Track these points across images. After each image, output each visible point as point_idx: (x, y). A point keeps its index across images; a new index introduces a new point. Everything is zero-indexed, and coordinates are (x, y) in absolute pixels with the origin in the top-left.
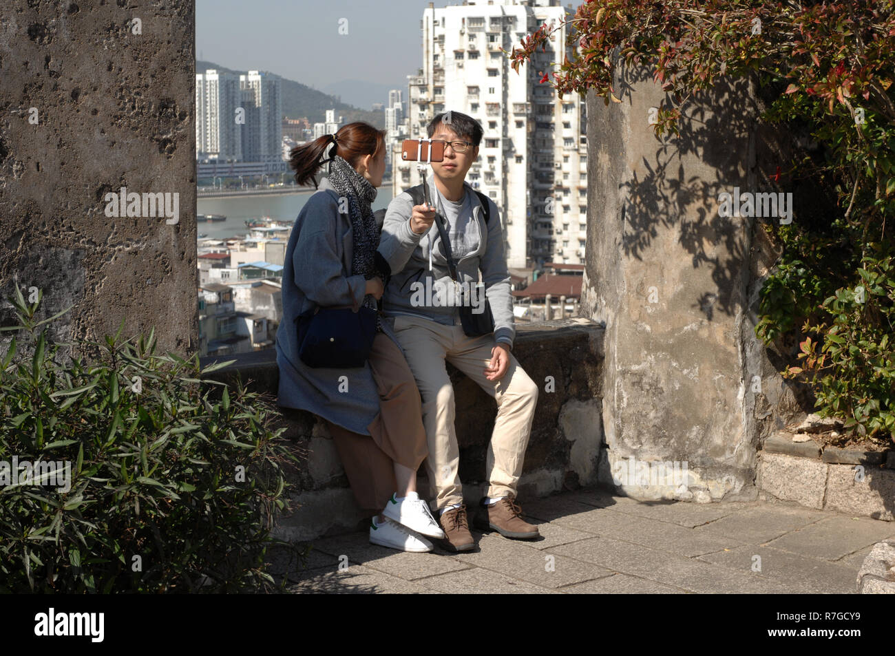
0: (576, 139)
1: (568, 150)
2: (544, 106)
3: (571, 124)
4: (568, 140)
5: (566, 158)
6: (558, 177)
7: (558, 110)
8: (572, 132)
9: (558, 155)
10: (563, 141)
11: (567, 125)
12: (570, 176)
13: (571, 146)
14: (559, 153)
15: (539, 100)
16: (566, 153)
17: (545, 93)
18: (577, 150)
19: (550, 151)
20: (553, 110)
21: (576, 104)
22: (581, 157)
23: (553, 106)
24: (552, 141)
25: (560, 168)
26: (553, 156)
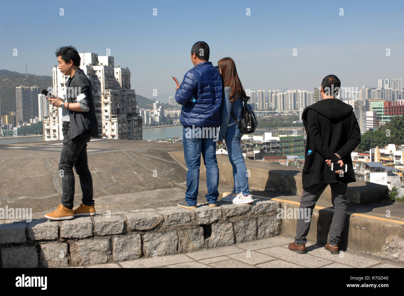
0: (110, 117)
1: (107, 121)
2: (98, 104)
3: (108, 111)
4: (107, 117)
5: (106, 124)
6: (104, 131)
7: (103, 105)
8: (108, 114)
9: (104, 123)
10: (105, 117)
11: (106, 111)
12: (108, 131)
13: (108, 119)
14: (104, 121)
15: (96, 101)
16: (106, 122)
17: (98, 99)
18: (110, 120)
19: (101, 121)
20: (101, 105)
21: (109, 103)
22: (112, 123)
23: (101, 104)
24: (101, 117)
25: (104, 127)
26: (102, 123)
